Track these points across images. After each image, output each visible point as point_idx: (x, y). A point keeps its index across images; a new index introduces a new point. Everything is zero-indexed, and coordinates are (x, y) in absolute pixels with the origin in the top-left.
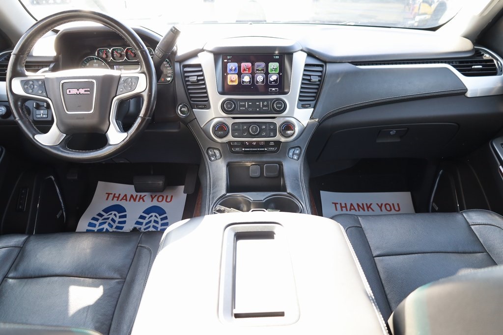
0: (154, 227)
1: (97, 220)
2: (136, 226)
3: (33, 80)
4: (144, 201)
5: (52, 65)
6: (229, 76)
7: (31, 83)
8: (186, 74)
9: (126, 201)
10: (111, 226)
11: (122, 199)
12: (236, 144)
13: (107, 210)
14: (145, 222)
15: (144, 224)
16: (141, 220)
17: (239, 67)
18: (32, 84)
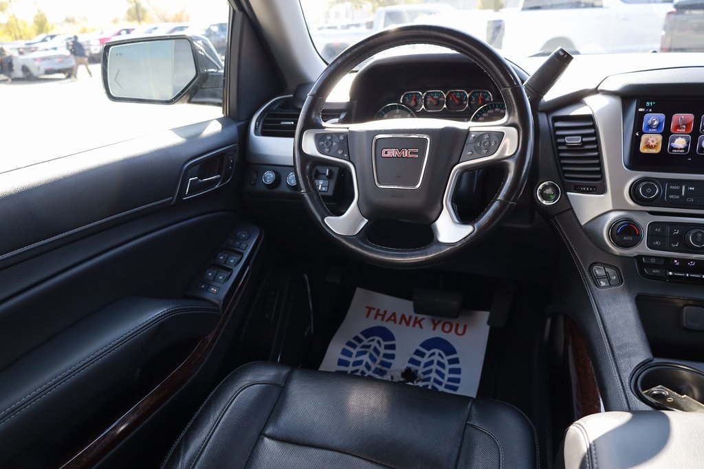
0: (438, 372)
1: (354, 346)
2: (410, 365)
3: (331, 134)
4: (421, 327)
5: (342, 116)
6: (644, 137)
7: (329, 138)
8: (559, 133)
9: (395, 322)
10: (374, 360)
11: (389, 319)
12: (653, 261)
13: (368, 333)
14: (424, 360)
15: (422, 364)
16: (418, 358)
17: (668, 121)
18: (330, 140)
